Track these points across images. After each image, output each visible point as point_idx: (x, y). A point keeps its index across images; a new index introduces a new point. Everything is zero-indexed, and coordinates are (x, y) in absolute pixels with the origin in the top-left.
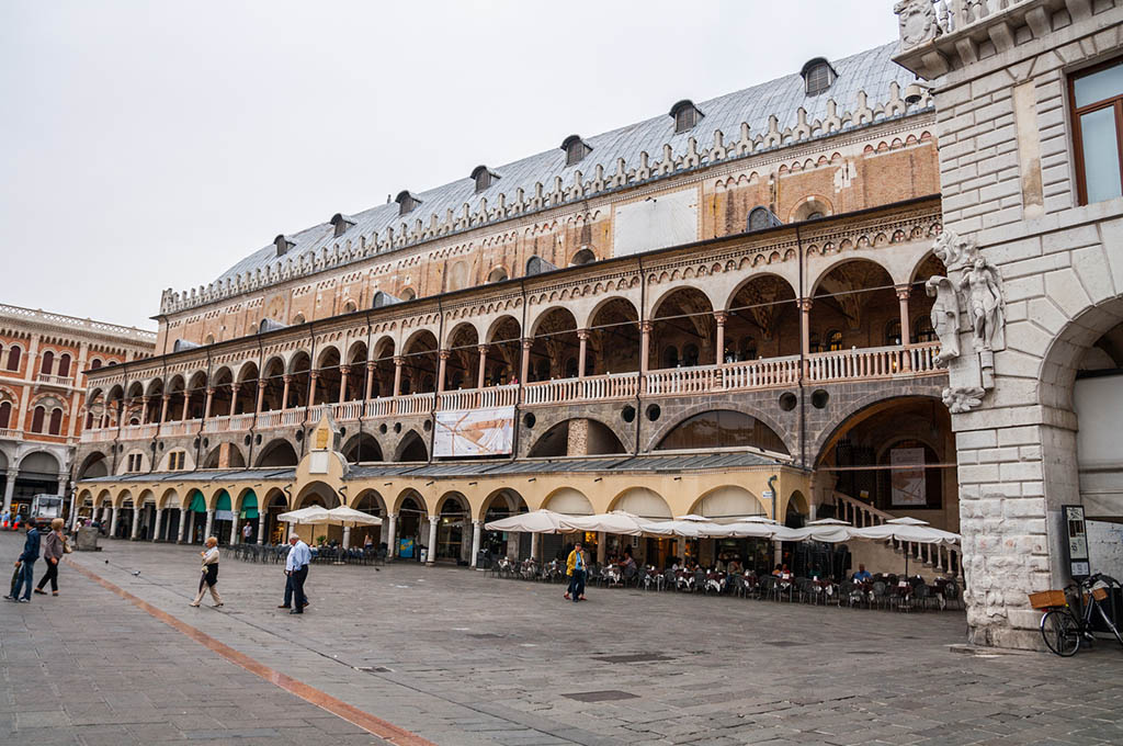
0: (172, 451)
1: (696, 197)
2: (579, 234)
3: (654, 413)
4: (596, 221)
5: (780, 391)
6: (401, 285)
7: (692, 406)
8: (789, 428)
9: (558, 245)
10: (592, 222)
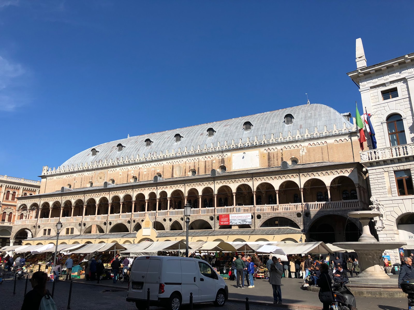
0: (67, 227)
1: (258, 153)
2: (220, 161)
3: (259, 217)
4: (225, 157)
5: (296, 212)
6: (156, 172)
7: (271, 215)
8: (300, 222)
9: (213, 164)
10: (224, 157)
